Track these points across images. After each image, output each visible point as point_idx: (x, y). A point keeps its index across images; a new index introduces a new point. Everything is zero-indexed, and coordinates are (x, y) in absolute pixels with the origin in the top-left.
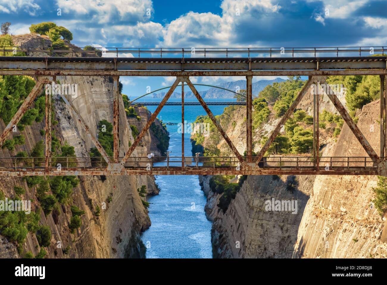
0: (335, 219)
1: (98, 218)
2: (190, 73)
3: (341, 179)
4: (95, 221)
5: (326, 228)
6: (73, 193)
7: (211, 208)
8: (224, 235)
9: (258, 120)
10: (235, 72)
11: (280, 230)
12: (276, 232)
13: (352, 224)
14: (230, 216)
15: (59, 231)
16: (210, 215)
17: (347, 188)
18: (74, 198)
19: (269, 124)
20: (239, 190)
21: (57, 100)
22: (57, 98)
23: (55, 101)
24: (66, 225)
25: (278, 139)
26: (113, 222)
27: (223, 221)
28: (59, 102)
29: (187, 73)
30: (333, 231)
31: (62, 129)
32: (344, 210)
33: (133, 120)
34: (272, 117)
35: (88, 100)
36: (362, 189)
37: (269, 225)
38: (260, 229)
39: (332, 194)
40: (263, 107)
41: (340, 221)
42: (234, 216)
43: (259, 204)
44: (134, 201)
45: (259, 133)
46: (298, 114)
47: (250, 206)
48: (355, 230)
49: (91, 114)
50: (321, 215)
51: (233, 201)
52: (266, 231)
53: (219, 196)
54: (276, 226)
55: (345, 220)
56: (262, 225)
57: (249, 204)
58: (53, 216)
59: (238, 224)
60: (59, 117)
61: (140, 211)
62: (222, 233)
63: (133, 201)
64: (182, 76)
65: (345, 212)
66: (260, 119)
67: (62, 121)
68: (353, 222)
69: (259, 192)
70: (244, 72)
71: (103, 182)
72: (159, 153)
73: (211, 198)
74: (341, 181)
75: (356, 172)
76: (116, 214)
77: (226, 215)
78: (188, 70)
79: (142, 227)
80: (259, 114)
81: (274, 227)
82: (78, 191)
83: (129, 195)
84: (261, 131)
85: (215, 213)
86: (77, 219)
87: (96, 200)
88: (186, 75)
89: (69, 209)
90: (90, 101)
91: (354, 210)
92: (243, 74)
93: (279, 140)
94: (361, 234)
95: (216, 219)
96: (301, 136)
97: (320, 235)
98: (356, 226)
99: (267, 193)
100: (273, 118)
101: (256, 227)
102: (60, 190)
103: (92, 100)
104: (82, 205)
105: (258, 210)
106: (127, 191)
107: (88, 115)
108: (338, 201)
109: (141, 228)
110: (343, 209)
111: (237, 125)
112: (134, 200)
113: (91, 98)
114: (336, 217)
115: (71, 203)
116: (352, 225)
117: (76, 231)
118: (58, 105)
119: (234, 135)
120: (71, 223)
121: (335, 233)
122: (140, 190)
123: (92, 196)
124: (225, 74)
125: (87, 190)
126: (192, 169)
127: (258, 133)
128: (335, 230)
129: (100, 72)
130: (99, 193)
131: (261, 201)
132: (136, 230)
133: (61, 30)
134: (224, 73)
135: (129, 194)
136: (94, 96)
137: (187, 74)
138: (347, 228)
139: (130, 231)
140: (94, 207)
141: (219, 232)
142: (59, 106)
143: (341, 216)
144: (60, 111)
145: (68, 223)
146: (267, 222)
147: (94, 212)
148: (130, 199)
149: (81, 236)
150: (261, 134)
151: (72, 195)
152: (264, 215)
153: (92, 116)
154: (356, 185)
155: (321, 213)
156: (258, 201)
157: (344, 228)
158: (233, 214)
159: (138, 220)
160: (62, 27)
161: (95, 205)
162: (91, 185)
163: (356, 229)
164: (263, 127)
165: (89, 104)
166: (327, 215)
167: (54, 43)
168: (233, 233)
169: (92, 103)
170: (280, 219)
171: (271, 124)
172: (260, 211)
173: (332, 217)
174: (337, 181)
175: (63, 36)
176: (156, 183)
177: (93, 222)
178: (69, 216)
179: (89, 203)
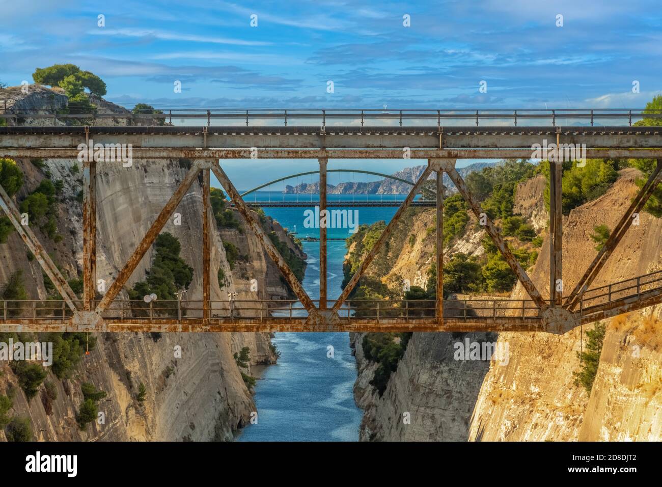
0: (521, 406)
1: (140, 405)
2: (217, 154)
3: (533, 337)
4: (136, 409)
5: (506, 421)
6: (87, 362)
7: (363, 388)
8: (378, 434)
9: (448, 234)
10: (297, 152)
11: (463, 424)
12: (456, 428)
13: (547, 414)
14: (389, 402)
15: (55, 427)
16: (362, 399)
17: (541, 352)
18: (90, 369)
19: (465, 241)
20: (402, 357)
21: (72, 200)
22: (73, 195)
23: (68, 200)
24: (71, 415)
25: (463, 267)
26: (176, 411)
27: (378, 411)
28: (76, 203)
29: (213, 153)
30: (518, 426)
31: (80, 250)
32: (537, 390)
33: (230, 233)
34: (470, 227)
35: (137, 198)
36: (565, 354)
37: (444, 416)
38: (429, 423)
39: (518, 364)
40: (457, 210)
41: (529, 409)
42: (395, 401)
43: (429, 381)
44: (225, 376)
45: (448, 255)
46: (508, 222)
47: (414, 385)
48: (551, 425)
49: (142, 222)
50: (500, 400)
51: (393, 375)
52: (440, 427)
53: (376, 366)
54: (456, 418)
55: (537, 407)
56: (433, 417)
57: (413, 381)
58: (43, 400)
59: (398, 416)
60: (74, 228)
61: (236, 393)
62: (376, 431)
63: (222, 375)
64: (203, 158)
65: (537, 395)
66: (451, 231)
67: (79, 235)
68: (548, 412)
69: (430, 359)
70: (312, 152)
71: (156, 341)
72: (284, 291)
73: (364, 369)
74: (533, 341)
75: (506, 326)
76: (184, 398)
77: (384, 399)
78: (215, 147)
79: (241, 420)
80: (449, 222)
81: (454, 420)
82: (98, 357)
83: (213, 365)
84: (451, 252)
85: (369, 396)
86: (91, 405)
87: (139, 373)
88: (210, 157)
89: (77, 389)
90: (140, 200)
91: (551, 391)
92: (311, 155)
93: (464, 269)
94: (558, 432)
95: (369, 407)
96: (502, 262)
97: (496, 433)
98: (552, 419)
99: (443, 360)
100: (471, 229)
101: (423, 420)
102: (59, 355)
103: (145, 199)
104: (106, 382)
105: (427, 390)
106: (210, 358)
107: (134, 225)
108: (527, 376)
109: (238, 421)
110: (534, 389)
111: (417, 242)
112: (225, 373)
113: (143, 195)
114: (523, 403)
115: (83, 378)
116: (547, 416)
117: (91, 426)
118: (74, 208)
119: (411, 260)
120: (81, 413)
121: (520, 430)
122: (239, 355)
123: (132, 365)
124: (280, 155)
125: (122, 356)
126: (222, 321)
127: (445, 256)
128: (520, 424)
129: (60, 152)
130: (147, 360)
131: (432, 376)
132: (226, 426)
133: (86, 77)
134: (278, 152)
135: (214, 362)
136: (149, 191)
137: (212, 155)
138: (539, 422)
139: (211, 427)
140: (136, 386)
141: (371, 429)
142: (75, 210)
143: (530, 401)
144: (77, 218)
145: (75, 412)
146: (442, 410)
147: (136, 394)
148: (215, 371)
149: (101, 435)
150: (451, 257)
151: (86, 365)
152: (437, 399)
153: (142, 226)
154: (557, 346)
155: (501, 396)
156: (428, 375)
157: (534, 421)
158: (394, 397)
159: (232, 407)
160: (89, 73)
161: (136, 382)
162: (130, 347)
163: (552, 423)
164: (454, 245)
165: (139, 205)
166: (508, 399)
167: (72, 100)
168: (390, 431)
169: (145, 204)
170: (463, 406)
171: (467, 241)
172: (431, 392)
173: (515, 402)
174: (527, 341)
175: (90, 88)
176: (272, 344)
177: (132, 412)
178: (78, 401)
179: (126, 377)
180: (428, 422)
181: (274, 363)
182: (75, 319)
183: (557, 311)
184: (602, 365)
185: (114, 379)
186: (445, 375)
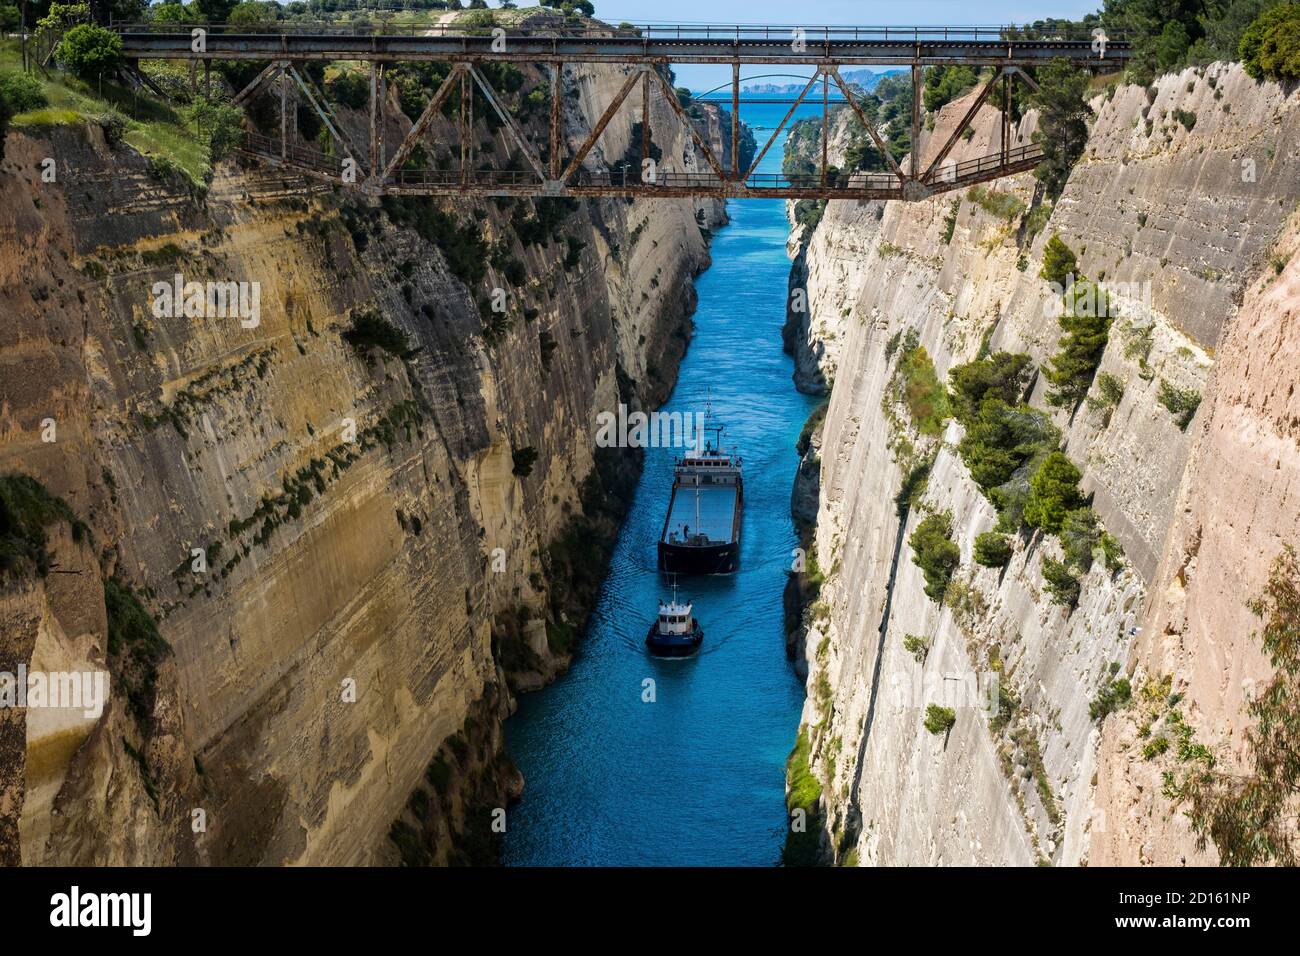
1: (617, 254)
4: (613, 257)
6: (573, 220)
7: (794, 243)
18: (576, 226)
24: (559, 260)
30: (896, 274)
32: (912, 246)
55: (912, 259)
61: (696, 246)
65: (912, 249)
68: (920, 263)
73: (795, 229)
75: (891, 195)
87: (616, 230)
91: (922, 247)
98: (922, 268)
104: (589, 236)
110: (910, 245)
115: (569, 232)
116: (918, 266)
117: (575, 270)
120: (567, 259)
123: (610, 223)
125: (603, 216)
130: (623, 220)
134: (700, 59)
145: (562, 258)
147: (613, 245)
149: (583, 276)
151: (572, 222)
152: (846, 253)
161: (613, 236)
177: (610, 259)
178: (566, 250)
179: (607, 235)
180: (838, 270)
181: (727, 224)
182: (544, 187)
183: (915, 184)
184: (957, 227)
185: (596, 233)
186: (852, 234)
